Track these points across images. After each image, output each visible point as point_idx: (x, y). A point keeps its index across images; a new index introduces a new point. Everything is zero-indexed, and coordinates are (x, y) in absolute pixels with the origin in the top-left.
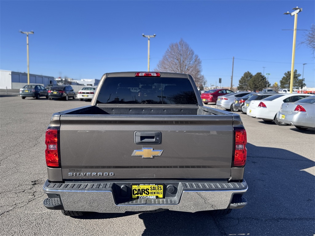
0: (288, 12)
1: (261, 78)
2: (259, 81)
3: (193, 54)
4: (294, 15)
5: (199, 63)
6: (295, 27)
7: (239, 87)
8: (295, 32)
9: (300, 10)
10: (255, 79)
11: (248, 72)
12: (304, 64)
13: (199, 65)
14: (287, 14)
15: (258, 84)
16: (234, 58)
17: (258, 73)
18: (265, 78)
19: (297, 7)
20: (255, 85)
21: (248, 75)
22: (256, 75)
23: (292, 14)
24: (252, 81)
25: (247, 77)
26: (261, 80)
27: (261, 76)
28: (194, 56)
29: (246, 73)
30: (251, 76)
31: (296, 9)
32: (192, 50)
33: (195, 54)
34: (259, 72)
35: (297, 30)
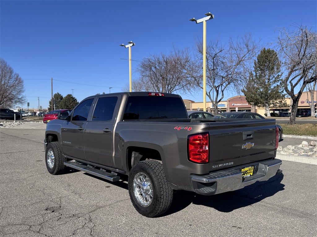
0: (123, 44)
1: (71, 100)
2: (71, 102)
3: (11, 72)
4: (129, 47)
5: (20, 83)
6: (130, 58)
7: (50, 108)
8: (130, 62)
9: (133, 44)
10: (67, 101)
11: (58, 93)
12: (110, 88)
13: (21, 85)
14: (122, 46)
15: (70, 106)
16: (52, 80)
17: (68, 95)
18: (76, 99)
19: (131, 42)
20: (67, 107)
21: (58, 97)
22: (66, 97)
23: (127, 46)
24: (64, 103)
25: (57, 99)
26: (73, 101)
27: (72, 97)
28: (13, 74)
29: (56, 94)
30: (62, 98)
31: (130, 43)
32: (10, 69)
33: (14, 73)
34: (70, 94)
35: (132, 60)
